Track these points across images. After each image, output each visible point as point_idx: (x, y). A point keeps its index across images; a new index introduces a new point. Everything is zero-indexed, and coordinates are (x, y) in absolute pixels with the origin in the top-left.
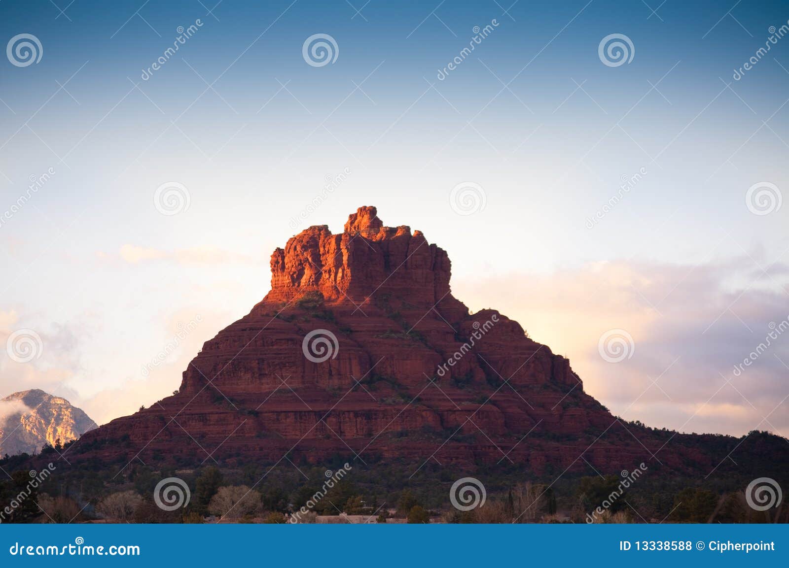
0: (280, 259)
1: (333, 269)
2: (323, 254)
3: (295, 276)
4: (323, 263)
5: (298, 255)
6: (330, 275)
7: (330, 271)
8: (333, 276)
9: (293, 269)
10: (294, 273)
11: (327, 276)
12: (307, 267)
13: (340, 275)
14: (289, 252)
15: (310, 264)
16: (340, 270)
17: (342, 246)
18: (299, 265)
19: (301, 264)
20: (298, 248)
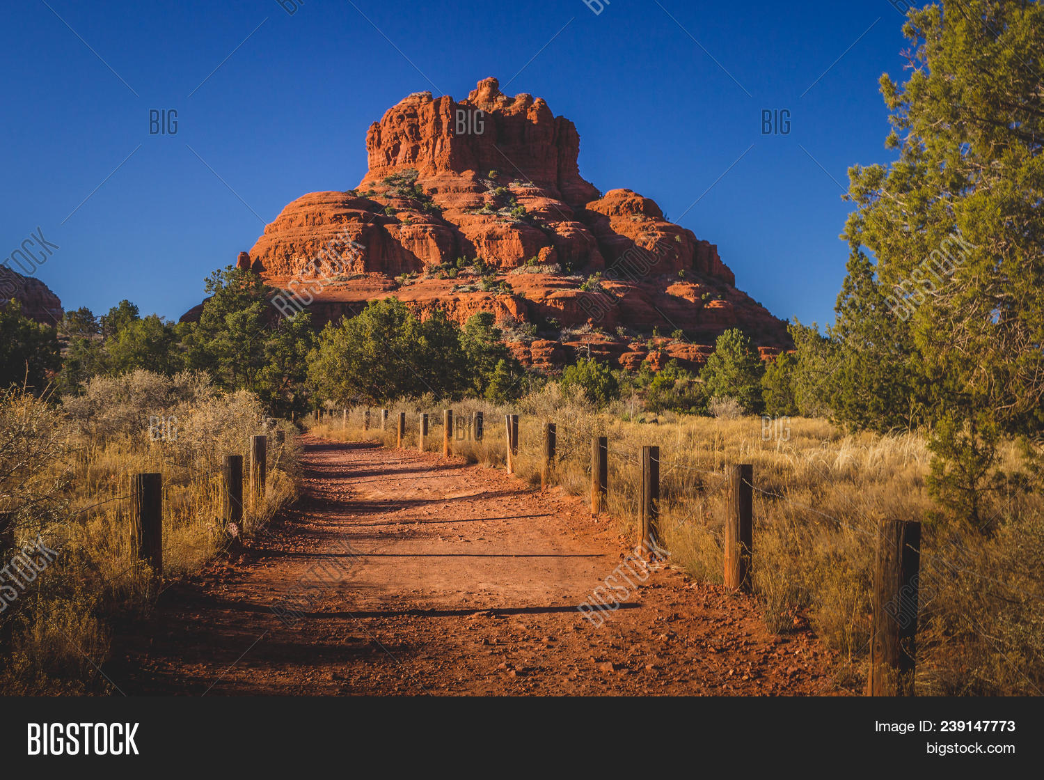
0: (376, 134)
1: (431, 140)
2: (422, 125)
3: (390, 153)
4: (422, 135)
5: (393, 127)
6: (428, 148)
7: (428, 143)
8: (430, 150)
9: (389, 145)
10: (389, 148)
11: (425, 150)
12: (403, 141)
13: (438, 146)
14: (385, 125)
15: (406, 137)
16: (439, 141)
17: (442, 112)
18: (395, 139)
19: (396, 138)
20: (394, 120)
